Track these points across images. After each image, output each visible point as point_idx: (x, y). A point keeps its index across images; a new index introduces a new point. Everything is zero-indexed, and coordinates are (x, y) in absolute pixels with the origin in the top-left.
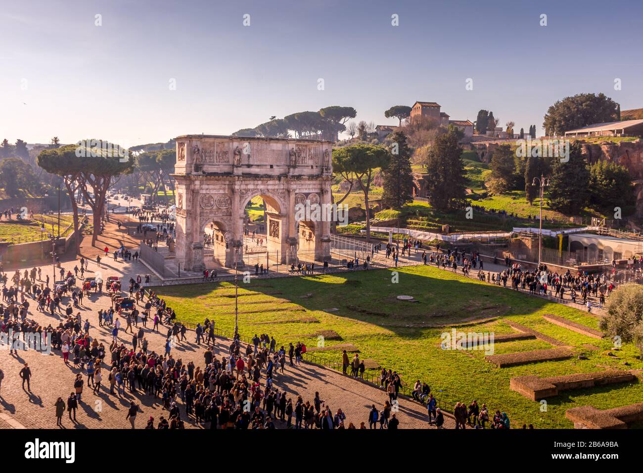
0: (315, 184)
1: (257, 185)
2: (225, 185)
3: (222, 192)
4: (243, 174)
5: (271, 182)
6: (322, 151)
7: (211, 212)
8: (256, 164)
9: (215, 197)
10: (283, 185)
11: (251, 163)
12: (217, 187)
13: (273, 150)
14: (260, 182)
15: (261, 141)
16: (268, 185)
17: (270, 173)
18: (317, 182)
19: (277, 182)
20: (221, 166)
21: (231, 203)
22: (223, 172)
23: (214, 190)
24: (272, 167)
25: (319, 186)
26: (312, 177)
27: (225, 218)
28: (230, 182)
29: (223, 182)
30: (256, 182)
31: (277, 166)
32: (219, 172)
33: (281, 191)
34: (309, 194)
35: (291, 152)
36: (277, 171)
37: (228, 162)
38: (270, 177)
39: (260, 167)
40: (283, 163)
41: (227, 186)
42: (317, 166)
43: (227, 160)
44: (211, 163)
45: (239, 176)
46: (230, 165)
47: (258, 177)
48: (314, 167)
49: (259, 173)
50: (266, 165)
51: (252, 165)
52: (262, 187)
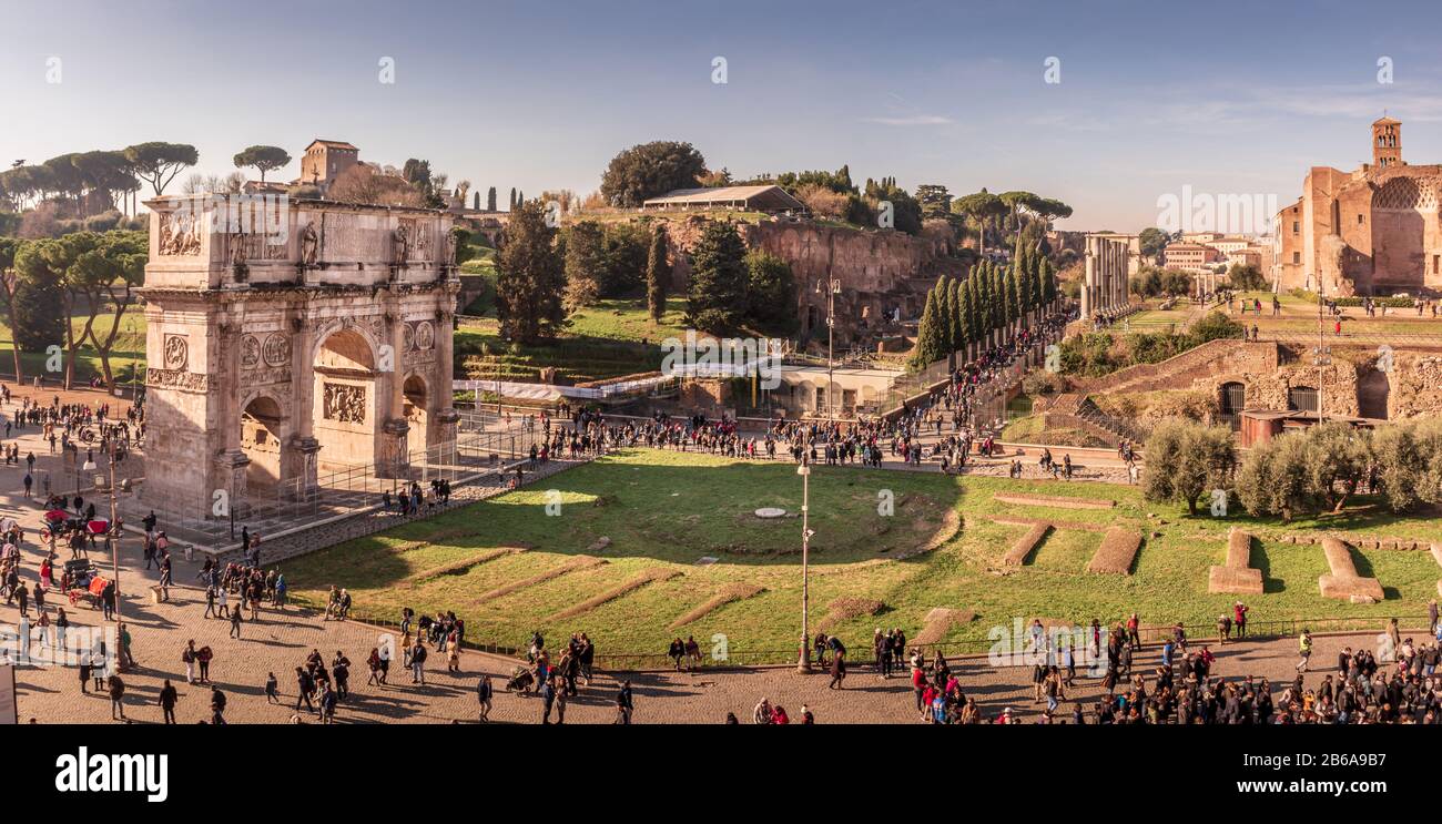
0: (427, 303)
1: (337, 307)
2: (281, 310)
3: (274, 327)
4: (323, 284)
5: (358, 301)
6: (440, 231)
7: (254, 377)
8: (333, 260)
9: (262, 341)
10: (380, 305)
11: (326, 260)
12: (266, 316)
13: (364, 230)
14: (340, 302)
15: (345, 210)
16: (354, 307)
17: (358, 281)
18: (430, 298)
19: (369, 300)
20: (275, 267)
21: (290, 353)
22: (277, 281)
23: (261, 324)
24: (361, 267)
25: (433, 307)
26: (425, 287)
27: (279, 387)
28: (289, 303)
29: (277, 305)
30: (335, 302)
31: (370, 264)
32: (272, 281)
33: (374, 320)
34: (419, 322)
35: (397, 234)
36: (370, 276)
37: (286, 257)
38: (360, 289)
39: (342, 268)
40: (378, 258)
41: (284, 314)
42: (431, 264)
43: (284, 252)
44: (256, 261)
45: (317, 290)
46: (291, 264)
47: (340, 291)
48: (428, 266)
49: (340, 282)
50: (351, 264)
51: (329, 264)
52: (343, 312)
